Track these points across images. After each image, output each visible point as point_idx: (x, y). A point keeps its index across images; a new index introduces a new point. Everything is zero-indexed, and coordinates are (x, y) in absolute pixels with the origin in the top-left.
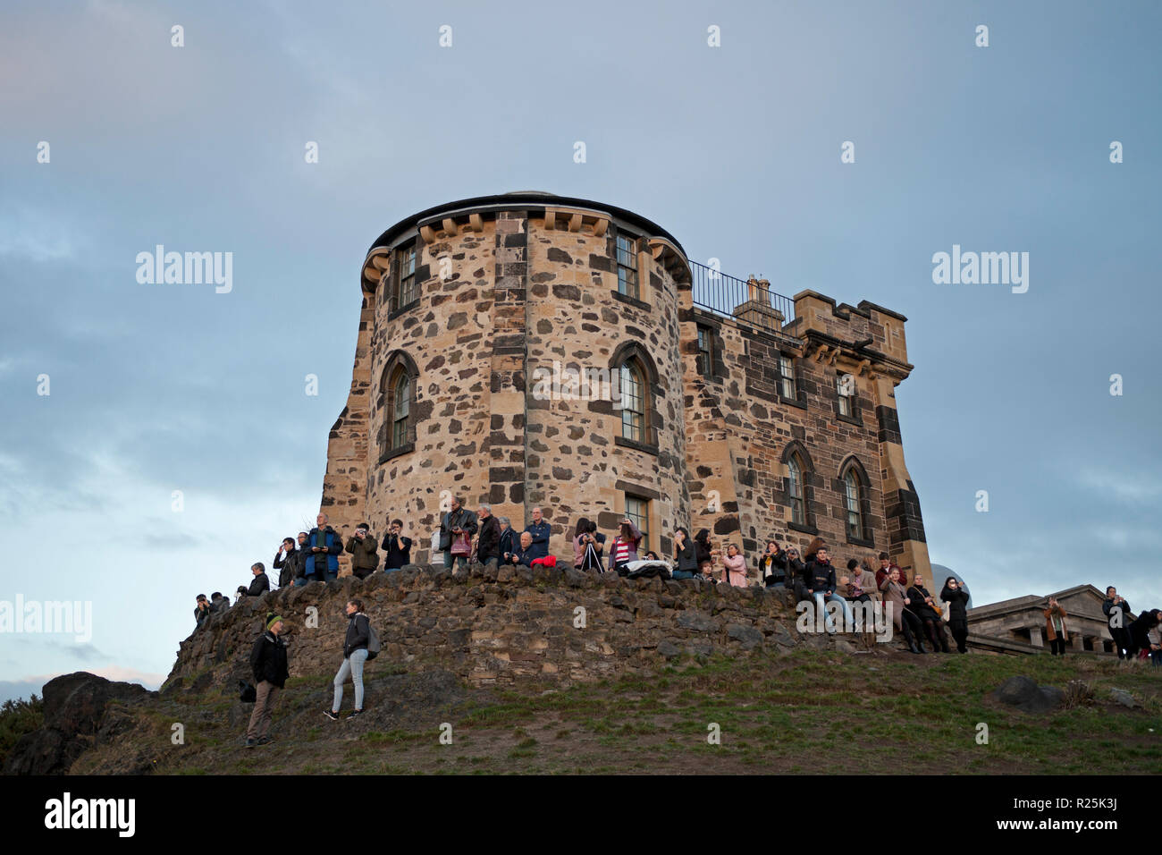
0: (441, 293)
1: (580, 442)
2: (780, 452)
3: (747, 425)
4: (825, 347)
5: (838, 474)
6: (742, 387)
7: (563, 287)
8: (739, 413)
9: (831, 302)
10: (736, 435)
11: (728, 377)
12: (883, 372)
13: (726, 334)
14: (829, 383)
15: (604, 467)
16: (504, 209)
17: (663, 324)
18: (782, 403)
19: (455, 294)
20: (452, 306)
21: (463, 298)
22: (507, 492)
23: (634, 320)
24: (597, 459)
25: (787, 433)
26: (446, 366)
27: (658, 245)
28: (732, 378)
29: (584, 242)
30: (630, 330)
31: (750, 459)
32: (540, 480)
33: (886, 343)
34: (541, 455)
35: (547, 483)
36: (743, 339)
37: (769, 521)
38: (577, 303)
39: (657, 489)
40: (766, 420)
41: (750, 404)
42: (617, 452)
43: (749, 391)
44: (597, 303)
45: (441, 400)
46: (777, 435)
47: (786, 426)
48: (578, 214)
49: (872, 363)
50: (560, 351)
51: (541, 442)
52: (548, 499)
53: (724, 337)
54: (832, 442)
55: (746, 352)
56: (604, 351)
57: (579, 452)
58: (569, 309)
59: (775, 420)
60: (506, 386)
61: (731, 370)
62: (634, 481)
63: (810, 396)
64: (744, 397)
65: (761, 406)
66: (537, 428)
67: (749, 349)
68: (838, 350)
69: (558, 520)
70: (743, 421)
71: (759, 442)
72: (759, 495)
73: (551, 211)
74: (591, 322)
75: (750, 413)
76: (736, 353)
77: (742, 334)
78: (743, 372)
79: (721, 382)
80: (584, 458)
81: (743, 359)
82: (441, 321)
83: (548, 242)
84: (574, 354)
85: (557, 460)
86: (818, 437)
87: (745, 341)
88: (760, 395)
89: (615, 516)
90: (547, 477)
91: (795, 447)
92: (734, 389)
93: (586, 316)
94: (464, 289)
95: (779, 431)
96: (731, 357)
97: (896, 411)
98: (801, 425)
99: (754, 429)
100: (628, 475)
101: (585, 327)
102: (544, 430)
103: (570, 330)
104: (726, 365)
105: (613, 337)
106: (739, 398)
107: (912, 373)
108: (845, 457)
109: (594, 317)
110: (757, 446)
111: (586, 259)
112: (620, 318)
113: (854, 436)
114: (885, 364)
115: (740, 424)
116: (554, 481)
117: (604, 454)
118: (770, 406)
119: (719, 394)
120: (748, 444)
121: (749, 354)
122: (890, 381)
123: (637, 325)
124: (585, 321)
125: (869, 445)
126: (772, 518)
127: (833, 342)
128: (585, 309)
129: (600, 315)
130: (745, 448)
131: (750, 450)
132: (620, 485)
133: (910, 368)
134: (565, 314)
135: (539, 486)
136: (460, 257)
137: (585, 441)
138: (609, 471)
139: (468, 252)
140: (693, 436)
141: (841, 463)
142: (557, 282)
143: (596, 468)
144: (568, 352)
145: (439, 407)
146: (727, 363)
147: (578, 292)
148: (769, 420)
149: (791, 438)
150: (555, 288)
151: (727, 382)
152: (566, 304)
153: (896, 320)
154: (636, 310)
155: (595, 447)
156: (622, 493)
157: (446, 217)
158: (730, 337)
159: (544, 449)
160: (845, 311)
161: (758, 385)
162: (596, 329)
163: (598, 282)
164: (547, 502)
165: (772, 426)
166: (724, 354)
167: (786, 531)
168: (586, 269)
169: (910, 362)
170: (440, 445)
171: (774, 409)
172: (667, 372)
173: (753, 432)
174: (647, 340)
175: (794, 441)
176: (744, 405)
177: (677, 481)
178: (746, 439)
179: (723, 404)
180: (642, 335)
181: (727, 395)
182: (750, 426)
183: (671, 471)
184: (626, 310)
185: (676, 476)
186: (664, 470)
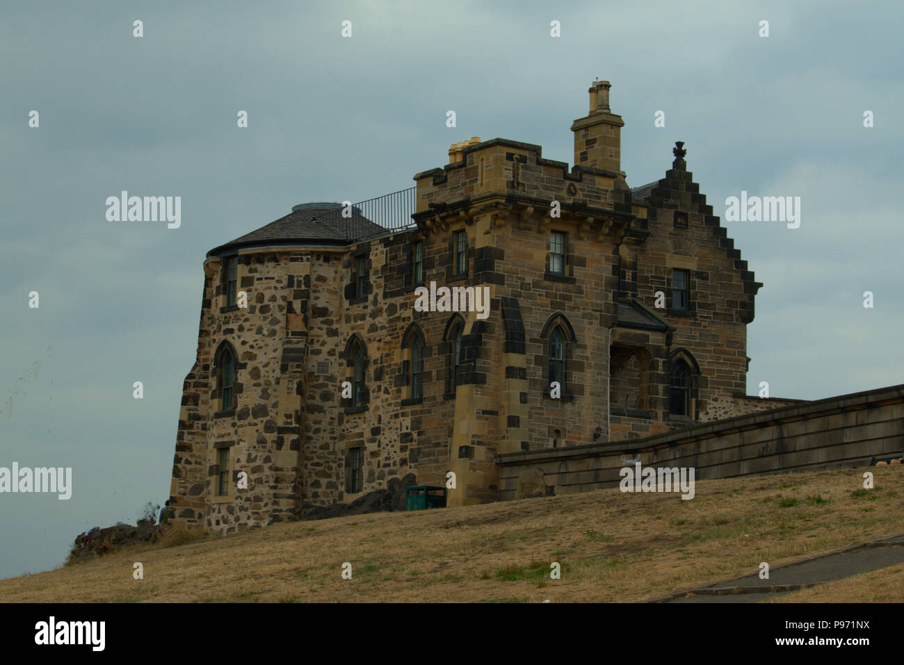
2: (401, 340)
4: (429, 222)
5: (444, 337)
6: (380, 298)
8: (377, 320)
10: (374, 340)
11: (372, 292)
13: (375, 252)
14: (446, 249)
17: (254, 310)
25: (409, 318)
28: (375, 291)
30: (223, 333)
31: (381, 357)
33: (479, 182)
36: (385, 250)
37: (390, 405)
39: (234, 438)
40: (396, 315)
41: (385, 307)
42: (215, 423)
43: (385, 296)
46: (402, 324)
47: (410, 312)
53: (372, 258)
55: (386, 259)
59: (402, 311)
61: (374, 285)
64: (382, 303)
65: (393, 304)
67: (389, 255)
70: (379, 325)
71: (389, 338)
72: (386, 385)
75: (384, 315)
76: (379, 267)
77: (385, 246)
78: (382, 281)
79: (366, 299)
81: (384, 268)
87: (387, 251)
88: (393, 295)
91: (414, 328)
92: (375, 302)
95: (404, 320)
96: (376, 272)
99: (386, 328)
100: (219, 437)
104: (372, 282)
106: (379, 306)
108: (450, 317)
110: (388, 343)
114: (475, 205)
115: (377, 329)
118: (398, 300)
120: (382, 344)
121: (388, 261)
122: (487, 218)
123: (230, 326)
126: (393, 401)
132: (215, 445)
141: (446, 324)
146: (372, 280)
148: (399, 313)
149: (412, 320)
151: (371, 298)
158: (377, 255)
161: (392, 286)
165: (398, 318)
166: (371, 272)
167: (401, 409)
171: (402, 301)
172: (252, 347)
173: (384, 332)
174: (237, 333)
175: (413, 324)
176: (380, 311)
177: (256, 424)
178: (380, 341)
179: (368, 318)
180: (231, 331)
181: (371, 308)
182: (383, 328)
183: (251, 419)
184: (225, 318)
185: (255, 421)
186: (242, 422)
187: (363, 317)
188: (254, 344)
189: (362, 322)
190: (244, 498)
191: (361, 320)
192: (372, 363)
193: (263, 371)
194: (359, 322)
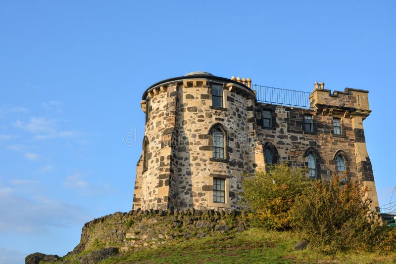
0: (155, 115)
1: (196, 161)
2: (303, 153)
3: (287, 144)
4: (325, 110)
5: (333, 158)
6: (285, 130)
7: (191, 107)
8: (284, 140)
9: (329, 91)
10: (282, 148)
11: (278, 127)
12: (356, 115)
13: (278, 111)
14: (329, 123)
15: (205, 169)
16: (170, 84)
17: (234, 114)
18: (305, 133)
19: (158, 115)
20: (157, 119)
21: (160, 116)
22: (164, 183)
23: (219, 115)
24: (203, 167)
25: (307, 145)
26: (156, 140)
27: (230, 86)
28: (281, 127)
29: (199, 90)
30: (216, 119)
31: (289, 157)
32: (182, 176)
33: (358, 103)
34: (182, 168)
35: (184, 177)
36: (286, 112)
38: (196, 113)
39: (229, 175)
40: (297, 141)
41: (289, 136)
42: (210, 164)
43: (289, 131)
44: (203, 111)
45: (154, 152)
46: (302, 146)
47: (307, 142)
48: (194, 81)
49: (350, 112)
50: (190, 130)
51: (183, 163)
52: (185, 182)
53: (277, 112)
54: (330, 146)
55: (288, 116)
56: (206, 128)
57: (196, 165)
58: (193, 115)
59: (302, 141)
60: (166, 146)
61: (280, 125)
62: (217, 173)
63: (319, 129)
64: (287, 134)
65: (295, 136)
66: (181, 158)
68: (331, 110)
69: (188, 189)
70: (286, 143)
71: (294, 150)
73: (185, 81)
74: (201, 119)
75: (289, 139)
76: (283, 118)
77: (286, 110)
78: (286, 125)
79: (275, 129)
80: (198, 167)
81: (286, 120)
82: (155, 125)
83: (186, 92)
84: (195, 131)
85: (188, 169)
86: (322, 145)
87: (287, 113)
88: (294, 132)
89: (209, 186)
90: (184, 175)
91: (311, 150)
92: (282, 131)
93: (199, 117)
94: (160, 112)
95: (304, 144)
96: (280, 119)
97: (363, 130)
98: (315, 141)
99: (291, 145)
100: (215, 171)
101: (199, 121)
102: (184, 159)
103: (194, 122)
104: (278, 123)
105: (210, 123)
106: (284, 134)
107: (371, 113)
108: (337, 151)
109: (202, 116)
110: (293, 152)
111: (199, 96)
112: (213, 115)
113: (341, 142)
114: (357, 112)
115: (284, 144)
116: (187, 176)
117: (205, 165)
118: (299, 136)
119: (274, 134)
120: (288, 151)
121: (290, 117)
122: (360, 118)
123: (221, 117)
124: (199, 118)
125: (349, 145)
127: (328, 107)
128: (199, 115)
129: (205, 116)
130: (286, 153)
131: (289, 153)
132: (211, 175)
133: (370, 111)
134: (191, 117)
135: (182, 178)
136: (159, 102)
137: (198, 161)
138: (207, 171)
139: (162, 100)
140: (251, 153)
141: (335, 153)
142: (188, 106)
143: (202, 170)
144: (192, 130)
145: (154, 154)
146: (278, 122)
147: (196, 109)
148: (299, 141)
149: (309, 146)
150: (188, 108)
151: (278, 129)
152: (192, 114)
153: (363, 93)
154: (220, 111)
155: (201, 163)
156: (212, 178)
157: (154, 89)
158: (280, 112)
159: (184, 165)
160: (336, 94)
161: (293, 128)
162: (203, 121)
163: (204, 104)
164: (184, 184)
165: (300, 143)
166: (277, 119)
168: (200, 100)
169: (370, 109)
170: (153, 167)
171: (301, 136)
172: (236, 132)
173: (291, 147)
174: (225, 122)
175: (311, 148)
176: (286, 137)
177: (240, 171)
178: (287, 149)
179: (276, 137)
180: (223, 120)
181: (278, 134)
182: (289, 144)
183: (237, 167)
184: (216, 112)
185: (240, 169)
186: (232, 167)
187: (273, 137)
188: (237, 131)
189: (272, 138)
190: (236, 207)
191: (271, 137)
192: (282, 158)
193: (241, 145)
194: (269, 138)
